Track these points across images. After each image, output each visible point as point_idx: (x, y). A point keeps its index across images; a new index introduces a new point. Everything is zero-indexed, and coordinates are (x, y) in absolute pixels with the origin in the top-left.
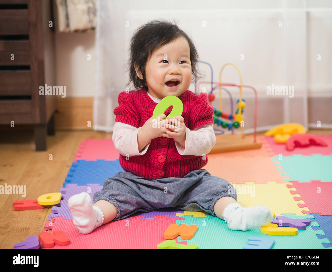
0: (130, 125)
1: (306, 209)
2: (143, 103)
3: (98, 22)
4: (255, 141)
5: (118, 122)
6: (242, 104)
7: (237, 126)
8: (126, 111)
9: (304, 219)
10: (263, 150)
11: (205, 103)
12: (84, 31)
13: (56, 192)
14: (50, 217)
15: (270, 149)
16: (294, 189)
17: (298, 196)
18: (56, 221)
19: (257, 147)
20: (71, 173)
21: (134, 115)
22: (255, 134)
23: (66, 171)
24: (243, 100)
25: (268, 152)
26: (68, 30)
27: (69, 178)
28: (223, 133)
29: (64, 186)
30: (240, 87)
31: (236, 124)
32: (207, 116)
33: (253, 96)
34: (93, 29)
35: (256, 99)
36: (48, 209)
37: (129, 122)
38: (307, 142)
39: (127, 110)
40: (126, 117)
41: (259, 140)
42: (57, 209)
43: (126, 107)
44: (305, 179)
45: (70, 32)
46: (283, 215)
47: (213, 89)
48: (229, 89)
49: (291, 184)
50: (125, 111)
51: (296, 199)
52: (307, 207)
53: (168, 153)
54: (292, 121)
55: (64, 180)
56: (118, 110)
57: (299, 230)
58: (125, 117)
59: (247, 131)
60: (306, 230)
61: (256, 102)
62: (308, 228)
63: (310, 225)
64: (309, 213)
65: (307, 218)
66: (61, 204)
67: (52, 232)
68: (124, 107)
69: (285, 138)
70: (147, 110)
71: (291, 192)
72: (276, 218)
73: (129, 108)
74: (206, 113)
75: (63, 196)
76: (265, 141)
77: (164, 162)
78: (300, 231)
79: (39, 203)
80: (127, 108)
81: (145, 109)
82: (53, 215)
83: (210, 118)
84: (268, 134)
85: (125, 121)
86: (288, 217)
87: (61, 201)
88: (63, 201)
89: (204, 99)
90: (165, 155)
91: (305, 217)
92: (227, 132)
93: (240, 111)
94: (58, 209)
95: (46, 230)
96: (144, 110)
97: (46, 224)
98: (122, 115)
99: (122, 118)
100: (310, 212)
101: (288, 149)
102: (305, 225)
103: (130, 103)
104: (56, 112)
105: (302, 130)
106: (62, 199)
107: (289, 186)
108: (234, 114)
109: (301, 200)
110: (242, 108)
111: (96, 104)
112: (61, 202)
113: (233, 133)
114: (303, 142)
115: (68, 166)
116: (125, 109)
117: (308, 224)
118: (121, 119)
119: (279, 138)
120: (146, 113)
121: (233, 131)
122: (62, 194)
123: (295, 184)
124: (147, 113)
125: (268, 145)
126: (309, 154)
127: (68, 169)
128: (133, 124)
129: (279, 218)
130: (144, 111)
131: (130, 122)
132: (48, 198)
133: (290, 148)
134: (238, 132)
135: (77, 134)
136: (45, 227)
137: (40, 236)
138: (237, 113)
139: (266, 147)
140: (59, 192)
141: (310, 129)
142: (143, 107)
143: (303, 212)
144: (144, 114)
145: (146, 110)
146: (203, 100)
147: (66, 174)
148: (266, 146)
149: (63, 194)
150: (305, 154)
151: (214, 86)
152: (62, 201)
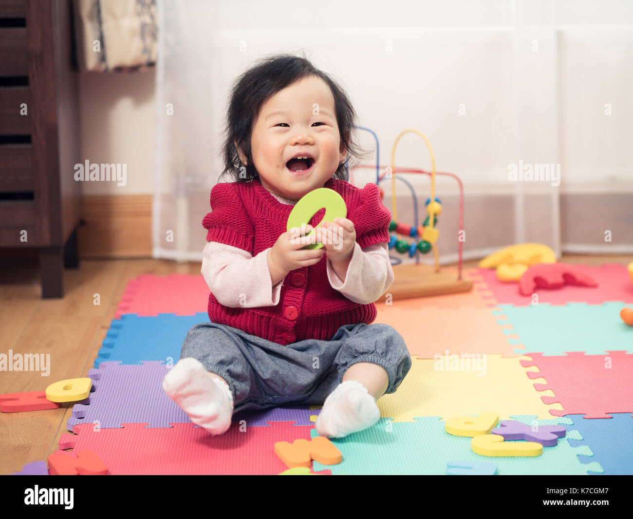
0: (236, 246)
1: (558, 407)
2: (257, 205)
3: (160, 52)
4: (460, 278)
5: (213, 241)
6: (435, 207)
7: (425, 249)
8: (227, 220)
9: (554, 426)
10: (475, 294)
11: (374, 203)
12: (134, 69)
13: (82, 376)
14: (70, 424)
15: (488, 293)
16: (534, 369)
17: (542, 381)
18: (81, 433)
19: (464, 289)
20: (109, 341)
21: (244, 227)
22: (461, 264)
23: (100, 337)
24: (437, 200)
25: (485, 298)
26: (103, 67)
27: (106, 351)
28: (399, 262)
29: (97, 365)
30: (430, 174)
31: (424, 245)
32: (377, 228)
33: (456, 192)
34: (152, 64)
35: (462, 196)
36: (65, 409)
37: (234, 241)
38: (559, 279)
39: (229, 218)
40: (227, 232)
41: (468, 275)
42: (83, 410)
43: (228, 213)
44: (554, 349)
45: (106, 71)
46: (513, 418)
47: (379, 179)
48: (411, 178)
49: (529, 359)
50: (225, 219)
51: (539, 388)
52: (559, 402)
53: (305, 302)
54: (530, 239)
55: (96, 353)
56: (213, 219)
57: (544, 446)
58: (225, 232)
59: (445, 259)
60: (557, 446)
61: (462, 203)
62: (561, 443)
63: (564, 436)
64: (563, 415)
65: (560, 424)
66: (90, 399)
67: (74, 453)
68: (225, 212)
69: (516, 272)
70: (266, 218)
71: (528, 374)
72: (499, 424)
73: (235, 214)
74: (375, 222)
75: (95, 384)
76: (480, 278)
77: (296, 320)
78: (546, 448)
79: (49, 398)
80: (230, 215)
81: (262, 217)
82: (76, 421)
83: (384, 233)
84: (485, 264)
85: (226, 239)
86: (524, 423)
87: (90, 395)
88: (95, 393)
89: (372, 196)
90: (299, 306)
91: (556, 422)
92: (407, 261)
93: (431, 221)
94: (86, 410)
95: (64, 449)
96: (260, 218)
97: (62, 437)
98: (220, 227)
99: (219, 233)
100: (564, 412)
101: (522, 293)
102: (555, 437)
103: (235, 205)
104: (82, 223)
105: (549, 256)
106: (93, 390)
107: (524, 364)
108: (420, 228)
109: (548, 389)
110: (435, 215)
111: (157, 207)
112: (91, 397)
113: (418, 263)
114: (551, 280)
115: (103, 328)
116: (226, 217)
117: (562, 434)
118: (218, 236)
119: (506, 272)
120: (263, 224)
121: (418, 258)
122: (93, 381)
123: (537, 358)
124: (266, 224)
125: (484, 286)
126: (562, 302)
127: (104, 332)
128: (241, 245)
129: (505, 424)
130: (259, 221)
131: (237, 241)
132: (66, 388)
133: (526, 291)
134: (427, 261)
135: (120, 266)
136: (60, 444)
137: (51, 461)
138: (425, 225)
139: (481, 290)
140: (87, 377)
141: (565, 254)
142: (258, 212)
143: (552, 412)
144: (259, 227)
145: (264, 219)
146: (371, 198)
147: (100, 343)
148: (481, 287)
149: (95, 381)
150: (554, 303)
151: (381, 172)
152: (92, 393)
